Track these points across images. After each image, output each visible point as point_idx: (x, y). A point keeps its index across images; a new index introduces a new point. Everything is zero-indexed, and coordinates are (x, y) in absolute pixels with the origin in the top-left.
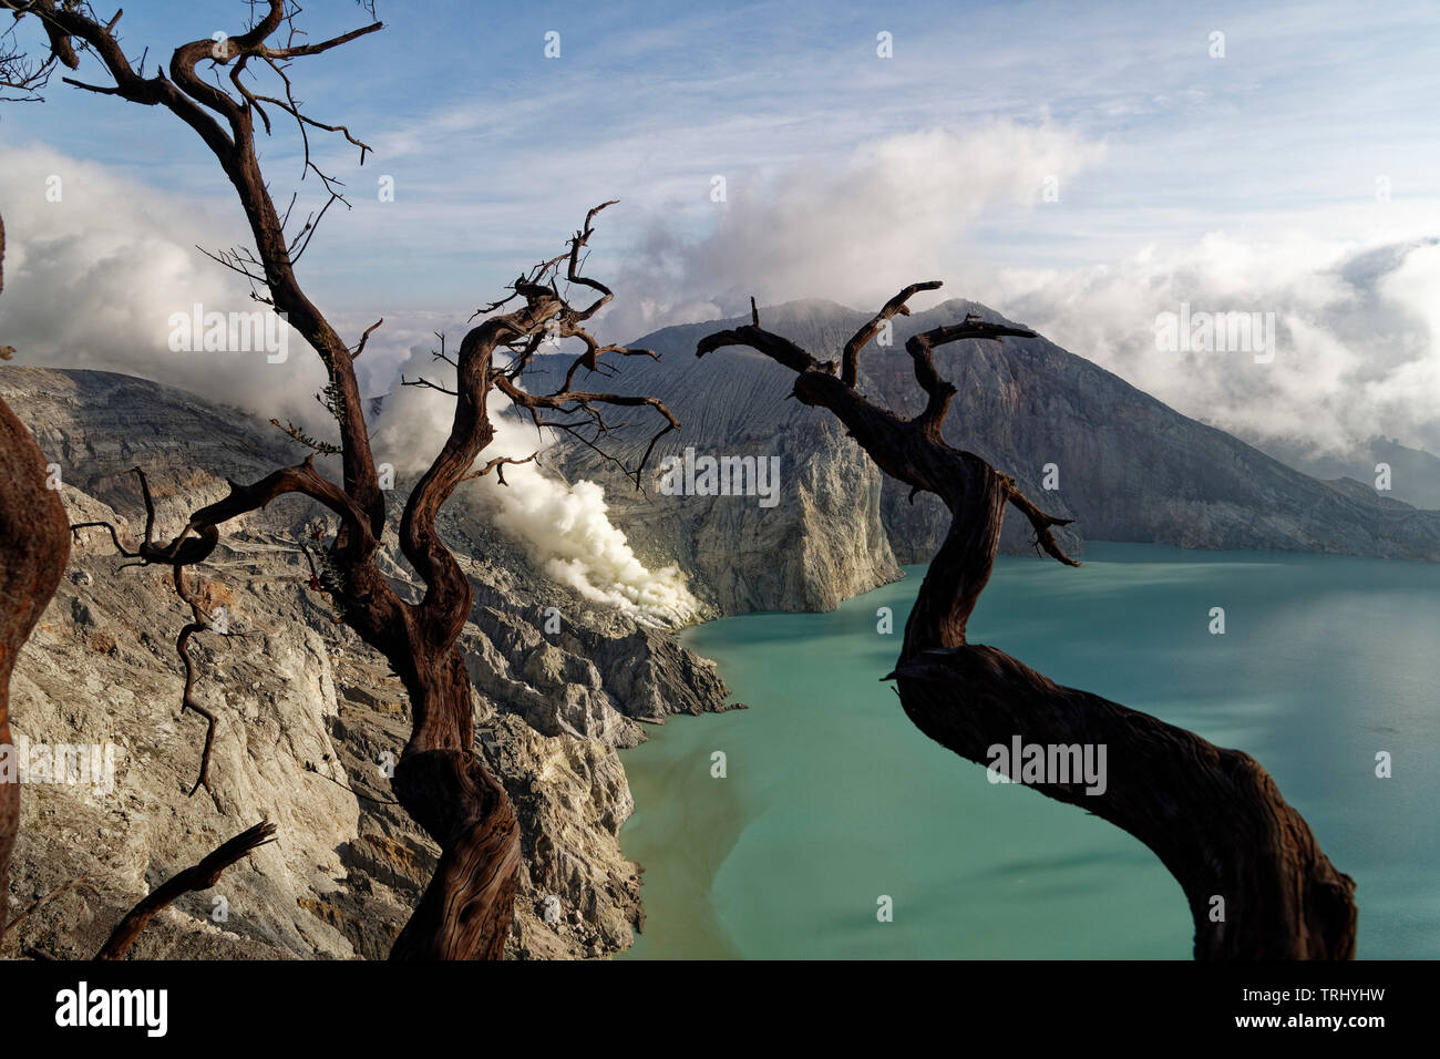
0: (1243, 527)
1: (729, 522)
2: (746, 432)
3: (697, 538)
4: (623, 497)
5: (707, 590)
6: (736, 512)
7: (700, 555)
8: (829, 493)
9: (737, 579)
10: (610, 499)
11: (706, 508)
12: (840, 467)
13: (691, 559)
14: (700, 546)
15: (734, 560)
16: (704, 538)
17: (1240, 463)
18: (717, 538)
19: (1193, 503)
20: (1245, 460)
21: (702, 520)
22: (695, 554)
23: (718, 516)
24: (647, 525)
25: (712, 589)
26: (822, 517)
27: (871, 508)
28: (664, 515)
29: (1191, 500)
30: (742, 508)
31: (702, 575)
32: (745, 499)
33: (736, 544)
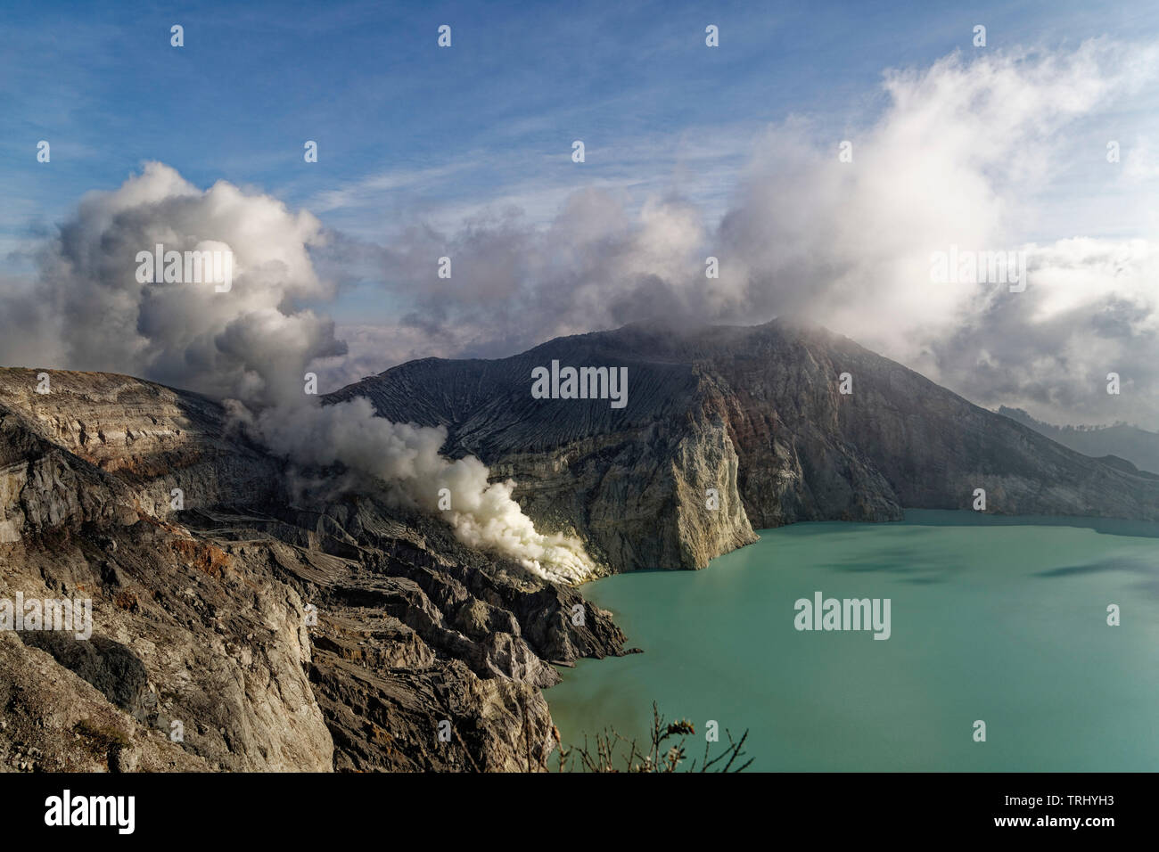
0: (1033, 496)
1: (616, 495)
2: (627, 421)
3: (590, 508)
4: (528, 475)
5: (600, 552)
6: (621, 486)
7: (592, 523)
8: (696, 471)
9: (623, 543)
10: (517, 476)
11: (595, 484)
12: (705, 450)
13: (585, 526)
14: (592, 515)
15: (621, 526)
16: (595, 508)
17: (1026, 443)
18: (606, 508)
19: (990, 477)
20: (1029, 442)
21: (593, 493)
22: (588, 521)
23: (606, 490)
24: (549, 497)
25: (603, 551)
26: (691, 490)
27: (730, 483)
28: (563, 489)
29: (987, 474)
30: (626, 484)
31: (595, 539)
32: (628, 476)
33: (622, 512)
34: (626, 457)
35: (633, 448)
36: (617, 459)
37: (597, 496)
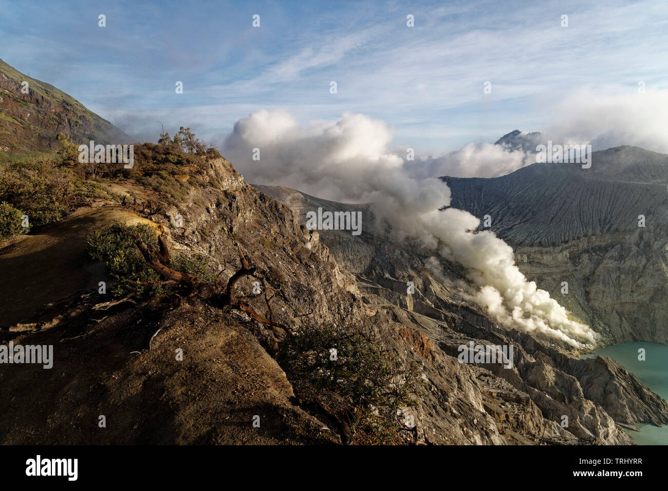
1: (611, 282)
3: (587, 290)
4: (538, 263)
5: (603, 325)
6: (614, 276)
7: (592, 302)
9: (621, 320)
10: (530, 263)
11: (590, 272)
13: (587, 303)
14: (592, 296)
15: (617, 307)
16: (594, 291)
18: (604, 292)
21: (588, 279)
22: (588, 300)
23: (601, 278)
24: (554, 280)
25: (605, 324)
28: (565, 274)
30: (618, 274)
31: (597, 314)
32: (619, 268)
33: (618, 296)
34: (617, 254)
35: (622, 246)
36: (608, 255)
37: (593, 282)
